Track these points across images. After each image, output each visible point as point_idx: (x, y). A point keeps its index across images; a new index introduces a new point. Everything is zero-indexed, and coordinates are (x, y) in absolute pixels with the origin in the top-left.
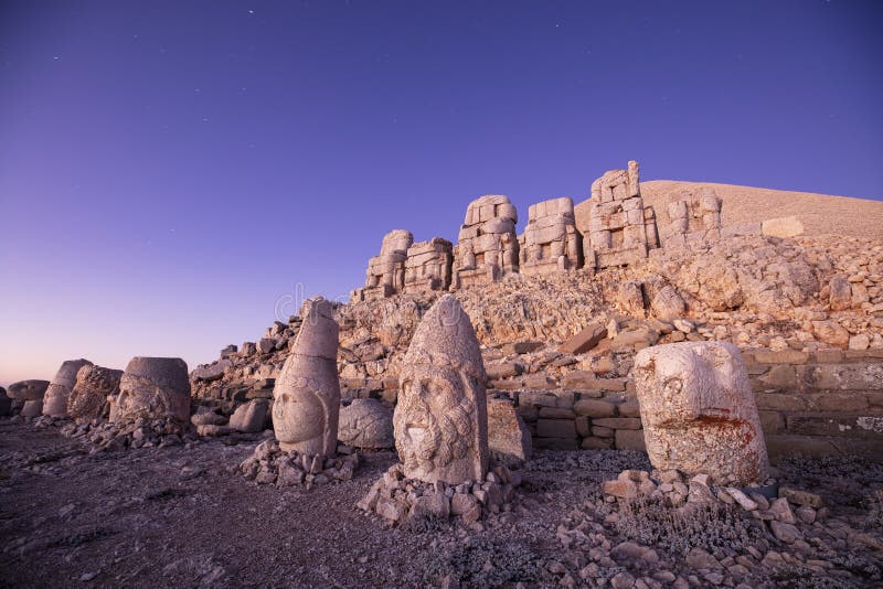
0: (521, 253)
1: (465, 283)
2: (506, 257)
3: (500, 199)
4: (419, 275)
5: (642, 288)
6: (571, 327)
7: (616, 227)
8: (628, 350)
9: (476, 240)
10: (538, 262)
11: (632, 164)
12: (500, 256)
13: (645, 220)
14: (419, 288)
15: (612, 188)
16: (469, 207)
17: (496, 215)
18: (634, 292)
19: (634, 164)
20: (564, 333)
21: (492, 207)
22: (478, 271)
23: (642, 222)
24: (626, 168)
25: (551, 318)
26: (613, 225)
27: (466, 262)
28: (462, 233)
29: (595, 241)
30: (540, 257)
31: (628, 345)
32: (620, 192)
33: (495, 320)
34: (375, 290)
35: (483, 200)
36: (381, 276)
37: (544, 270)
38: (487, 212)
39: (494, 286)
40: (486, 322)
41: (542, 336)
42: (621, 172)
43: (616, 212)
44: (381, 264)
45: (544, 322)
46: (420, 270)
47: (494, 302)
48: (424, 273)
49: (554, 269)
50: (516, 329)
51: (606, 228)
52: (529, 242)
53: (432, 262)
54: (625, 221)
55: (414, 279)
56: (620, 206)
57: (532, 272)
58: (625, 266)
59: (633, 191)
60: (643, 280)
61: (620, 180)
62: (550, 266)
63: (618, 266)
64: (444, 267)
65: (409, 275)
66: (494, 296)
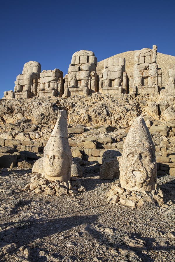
0: (100, 83)
1: (72, 94)
2: (92, 83)
3: (90, 53)
4: (46, 87)
5: (158, 106)
6: (128, 121)
7: (146, 76)
8: (157, 133)
9: (78, 73)
10: (109, 88)
11: (154, 47)
12: (89, 83)
13: (158, 75)
14: (46, 94)
15: (144, 57)
16: (74, 55)
17: (88, 61)
18: (155, 108)
19: (155, 47)
20: (125, 123)
21: (86, 57)
22: (79, 89)
23: (157, 75)
24: (152, 48)
25: (119, 116)
26: (145, 75)
27: (72, 83)
28: (70, 69)
29: (135, 81)
30: (110, 85)
31: (157, 132)
32: (148, 59)
33: (93, 115)
34: (21, 93)
35: (81, 52)
36: (24, 86)
37: (112, 92)
38: (83, 59)
39: (89, 98)
40: (88, 116)
41: (115, 124)
42: (150, 50)
43: (146, 69)
44: (24, 79)
45: (116, 118)
46: (47, 85)
47: (91, 106)
48: (49, 87)
49: (116, 92)
50: (103, 120)
51: (141, 76)
52: (104, 78)
53: (54, 82)
54: (150, 74)
55: (43, 90)
56: (148, 67)
57: (106, 92)
58: (148, 94)
59: (153, 60)
60: (159, 103)
61: (148, 54)
62: (115, 90)
63: (145, 94)
64: (59, 85)
65: (40, 87)
66: (89, 103)
